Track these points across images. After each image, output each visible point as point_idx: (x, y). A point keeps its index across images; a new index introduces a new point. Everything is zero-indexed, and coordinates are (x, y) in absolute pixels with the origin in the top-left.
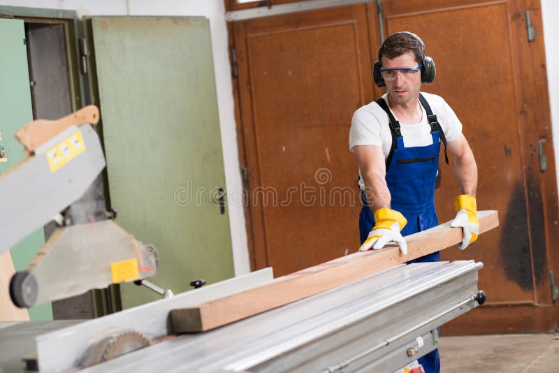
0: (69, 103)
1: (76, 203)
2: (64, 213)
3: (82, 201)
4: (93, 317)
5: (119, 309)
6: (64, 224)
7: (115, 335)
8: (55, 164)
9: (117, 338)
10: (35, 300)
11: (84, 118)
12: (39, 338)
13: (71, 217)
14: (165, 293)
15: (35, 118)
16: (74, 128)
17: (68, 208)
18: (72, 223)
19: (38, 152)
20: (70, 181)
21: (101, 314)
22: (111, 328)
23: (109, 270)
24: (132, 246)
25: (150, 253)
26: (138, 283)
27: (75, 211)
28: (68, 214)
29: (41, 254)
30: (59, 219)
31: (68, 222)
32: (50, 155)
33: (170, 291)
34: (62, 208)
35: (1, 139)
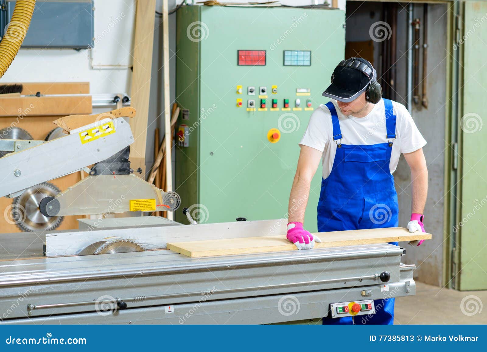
3: (108, 162)
6: (90, 174)
13: (95, 170)
17: (95, 165)
18: (96, 174)
22: (114, 237)
23: (128, 203)
27: (100, 167)
28: (94, 168)
31: (93, 173)
35: (309, 94)
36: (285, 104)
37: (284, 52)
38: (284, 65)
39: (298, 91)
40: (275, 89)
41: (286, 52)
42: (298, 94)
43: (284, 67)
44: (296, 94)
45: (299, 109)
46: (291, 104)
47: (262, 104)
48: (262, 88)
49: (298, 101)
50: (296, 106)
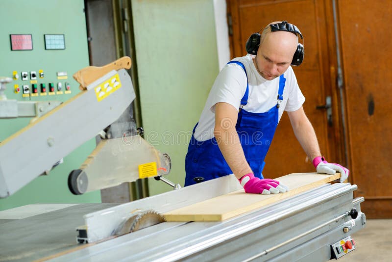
0: (114, 53)
1: (114, 123)
2: (106, 130)
3: (119, 121)
4: (130, 201)
5: (148, 195)
6: (106, 137)
7: (140, 214)
8: (101, 96)
9: (142, 216)
10: (86, 189)
11: (121, 65)
12: (88, 215)
13: (111, 133)
14: (175, 186)
15: (91, 64)
16: (114, 72)
17: (109, 126)
18: (112, 137)
19: (89, 88)
20: (111, 108)
21: (135, 199)
22: (137, 209)
23: (137, 170)
24: (153, 153)
25: (166, 158)
26: (157, 178)
27: (114, 129)
28: (110, 130)
29: (89, 158)
30: (103, 134)
31: (109, 136)
32: (98, 90)
33: (179, 185)
34: (105, 126)
35: (66, 78)
36: (51, 89)
37: (44, 36)
38: (46, 49)
39: (59, 74)
40: (42, 74)
41: (46, 36)
42: (59, 78)
43: (46, 51)
44: (57, 78)
45: (61, 93)
46: (55, 88)
47: (34, 90)
48: (32, 73)
49: (60, 85)
50: (59, 90)
